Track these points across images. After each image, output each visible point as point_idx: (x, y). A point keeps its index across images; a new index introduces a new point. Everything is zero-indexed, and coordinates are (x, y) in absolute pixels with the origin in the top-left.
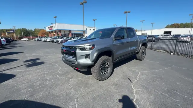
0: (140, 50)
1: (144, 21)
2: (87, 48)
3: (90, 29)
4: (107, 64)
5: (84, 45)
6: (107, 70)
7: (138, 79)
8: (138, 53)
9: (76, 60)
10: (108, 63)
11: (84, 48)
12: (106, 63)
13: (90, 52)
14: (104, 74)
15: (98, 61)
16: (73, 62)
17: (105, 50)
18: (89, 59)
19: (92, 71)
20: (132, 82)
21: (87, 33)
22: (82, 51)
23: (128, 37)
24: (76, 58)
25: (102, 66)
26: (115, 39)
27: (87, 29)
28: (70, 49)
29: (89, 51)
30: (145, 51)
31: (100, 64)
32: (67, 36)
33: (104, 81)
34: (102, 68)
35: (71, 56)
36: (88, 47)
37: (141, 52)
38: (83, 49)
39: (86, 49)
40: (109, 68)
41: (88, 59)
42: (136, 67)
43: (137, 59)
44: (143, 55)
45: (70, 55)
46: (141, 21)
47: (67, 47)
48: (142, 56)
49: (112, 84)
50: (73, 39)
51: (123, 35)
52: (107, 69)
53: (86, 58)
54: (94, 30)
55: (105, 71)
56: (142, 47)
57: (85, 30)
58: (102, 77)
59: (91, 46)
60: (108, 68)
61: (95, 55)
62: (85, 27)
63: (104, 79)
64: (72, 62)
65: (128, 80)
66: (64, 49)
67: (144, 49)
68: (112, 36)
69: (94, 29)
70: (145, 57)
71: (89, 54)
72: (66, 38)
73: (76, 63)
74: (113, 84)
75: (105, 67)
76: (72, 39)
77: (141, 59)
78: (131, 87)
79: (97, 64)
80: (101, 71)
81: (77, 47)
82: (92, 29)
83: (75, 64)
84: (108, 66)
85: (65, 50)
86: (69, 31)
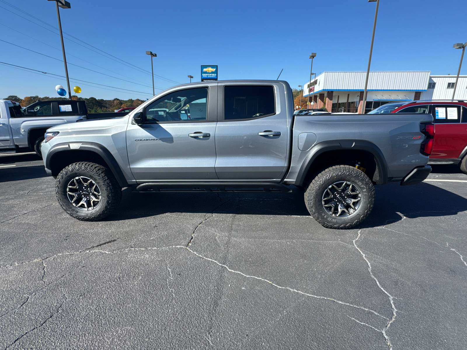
3: (451, 85)
27: (432, 85)
86: (359, 95)
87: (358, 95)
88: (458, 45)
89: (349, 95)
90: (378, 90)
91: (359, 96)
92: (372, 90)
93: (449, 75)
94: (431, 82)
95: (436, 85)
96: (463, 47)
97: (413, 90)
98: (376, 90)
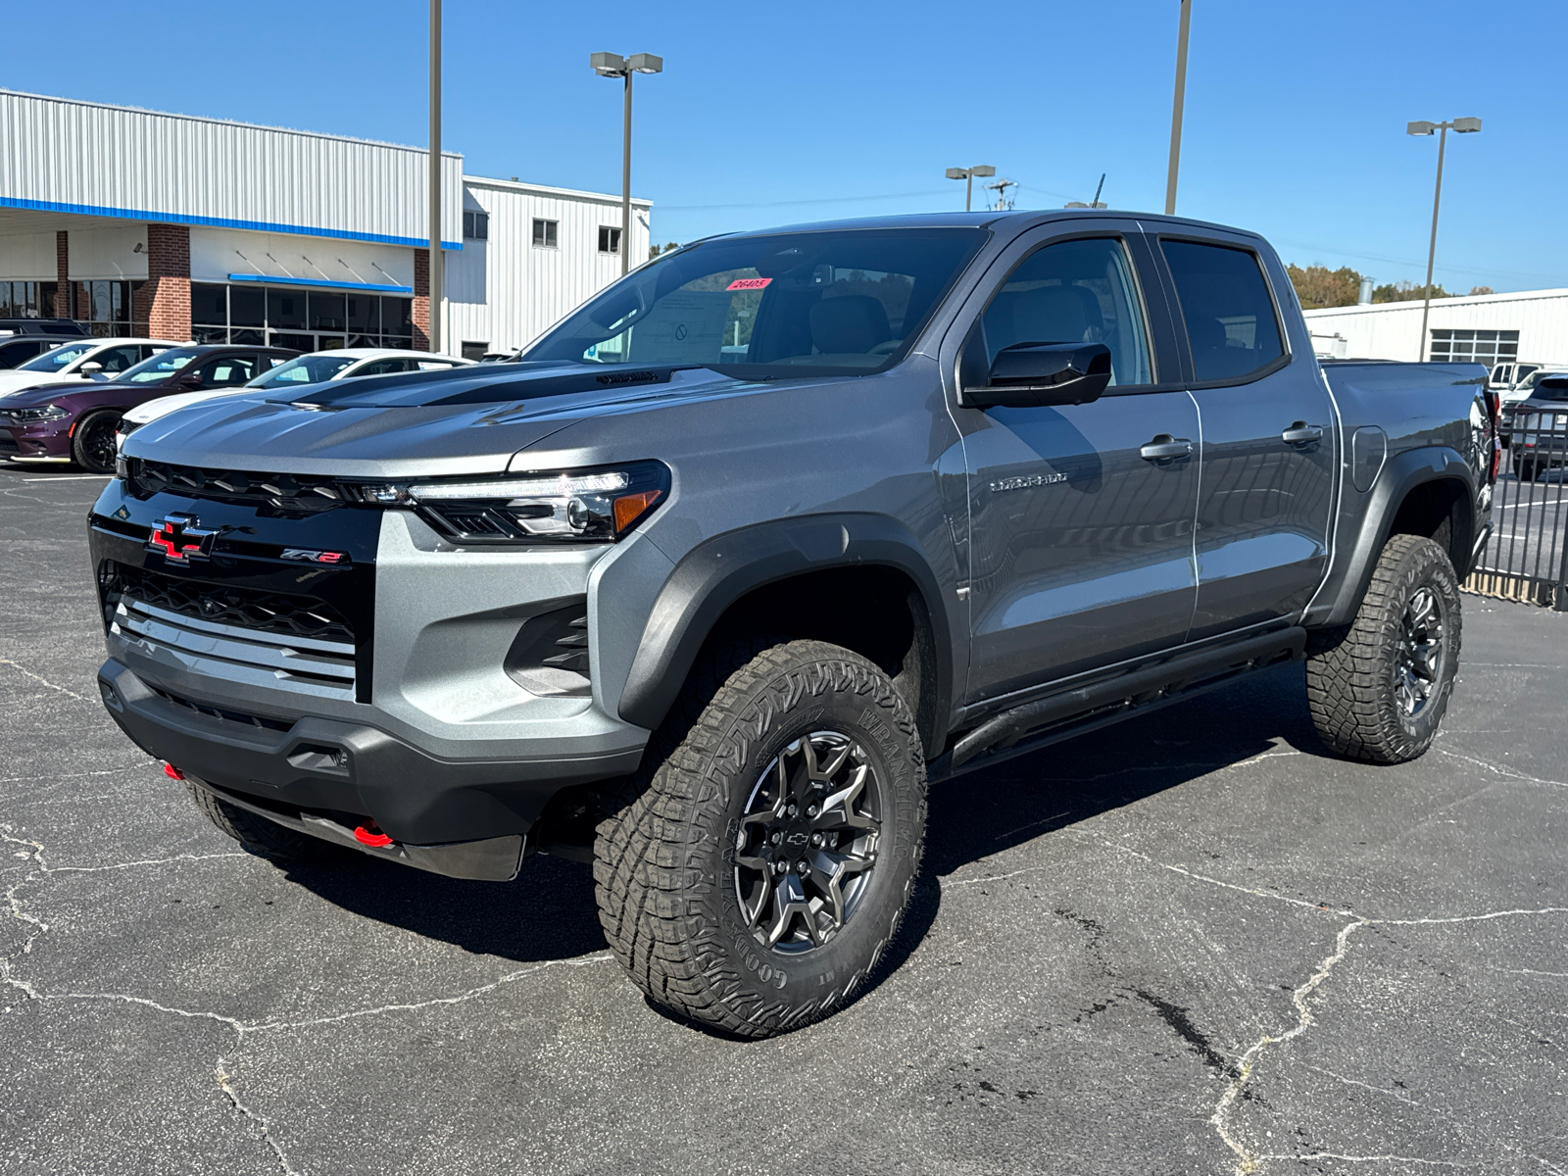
0: (1357, 602)
1: (1467, 127)
2: (544, 511)
3: (545, 232)
4: (842, 778)
5: (495, 463)
6: (837, 870)
7: (1306, 1019)
8: (1329, 635)
9: (365, 695)
10: (850, 764)
11: (502, 503)
12: (823, 752)
13: (597, 573)
14: (786, 937)
15: (711, 716)
16: (307, 731)
17: (815, 556)
18: (576, 680)
19: (600, 872)
20: (1214, 1060)
21: (476, 294)
22: (468, 546)
23: (1172, 378)
24: (364, 661)
25: (760, 804)
26: (972, 402)
27: (476, 224)
28: (266, 510)
29: (577, 556)
30: (1447, 609)
31: (738, 760)
32: (101, 332)
33: (781, 1043)
34: (757, 833)
35: (283, 628)
36: (563, 492)
37: (1374, 620)
38: (484, 528)
39: (532, 526)
40: (873, 842)
41: (549, 678)
42: (1296, 861)
43: (1311, 740)
44: (1420, 672)
45: (259, 621)
46: (1414, 128)
47: (211, 493)
48: (1391, 686)
49: (917, 1078)
50: (237, 380)
51: (1088, 339)
52: (838, 853)
53: (518, 659)
54: (609, 239)
55: (811, 889)
56: (1403, 541)
57: (453, 230)
58: (766, 973)
59: (613, 481)
60: (848, 835)
61: (667, 617)
62: (453, 173)
63: (788, 1016)
64: (283, 725)
65: (1165, 1032)
66: (158, 515)
67: (1426, 582)
68: (919, 352)
69: (613, 218)
70: (1441, 709)
71: (577, 605)
72: (103, 358)
73: (365, 741)
74: (932, 1086)
75: (805, 823)
76: (207, 383)
77: (1379, 734)
78: (1200, 1124)
79: (683, 755)
80: (750, 878)
81: (382, 483)
82: (580, 223)
83: (333, 750)
84: (859, 802)
85: (176, 537)
86: (145, 243)
87: (140, 245)
88: (609, 58)
89: (63, 238)
90: (245, 224)
91: (145, 248)
92: (216, 221)
93: (516, 180)
94: (471, 208)
95: (489, 222)
96: (623, 73)
97: (405, 240)
98: (236, 223)
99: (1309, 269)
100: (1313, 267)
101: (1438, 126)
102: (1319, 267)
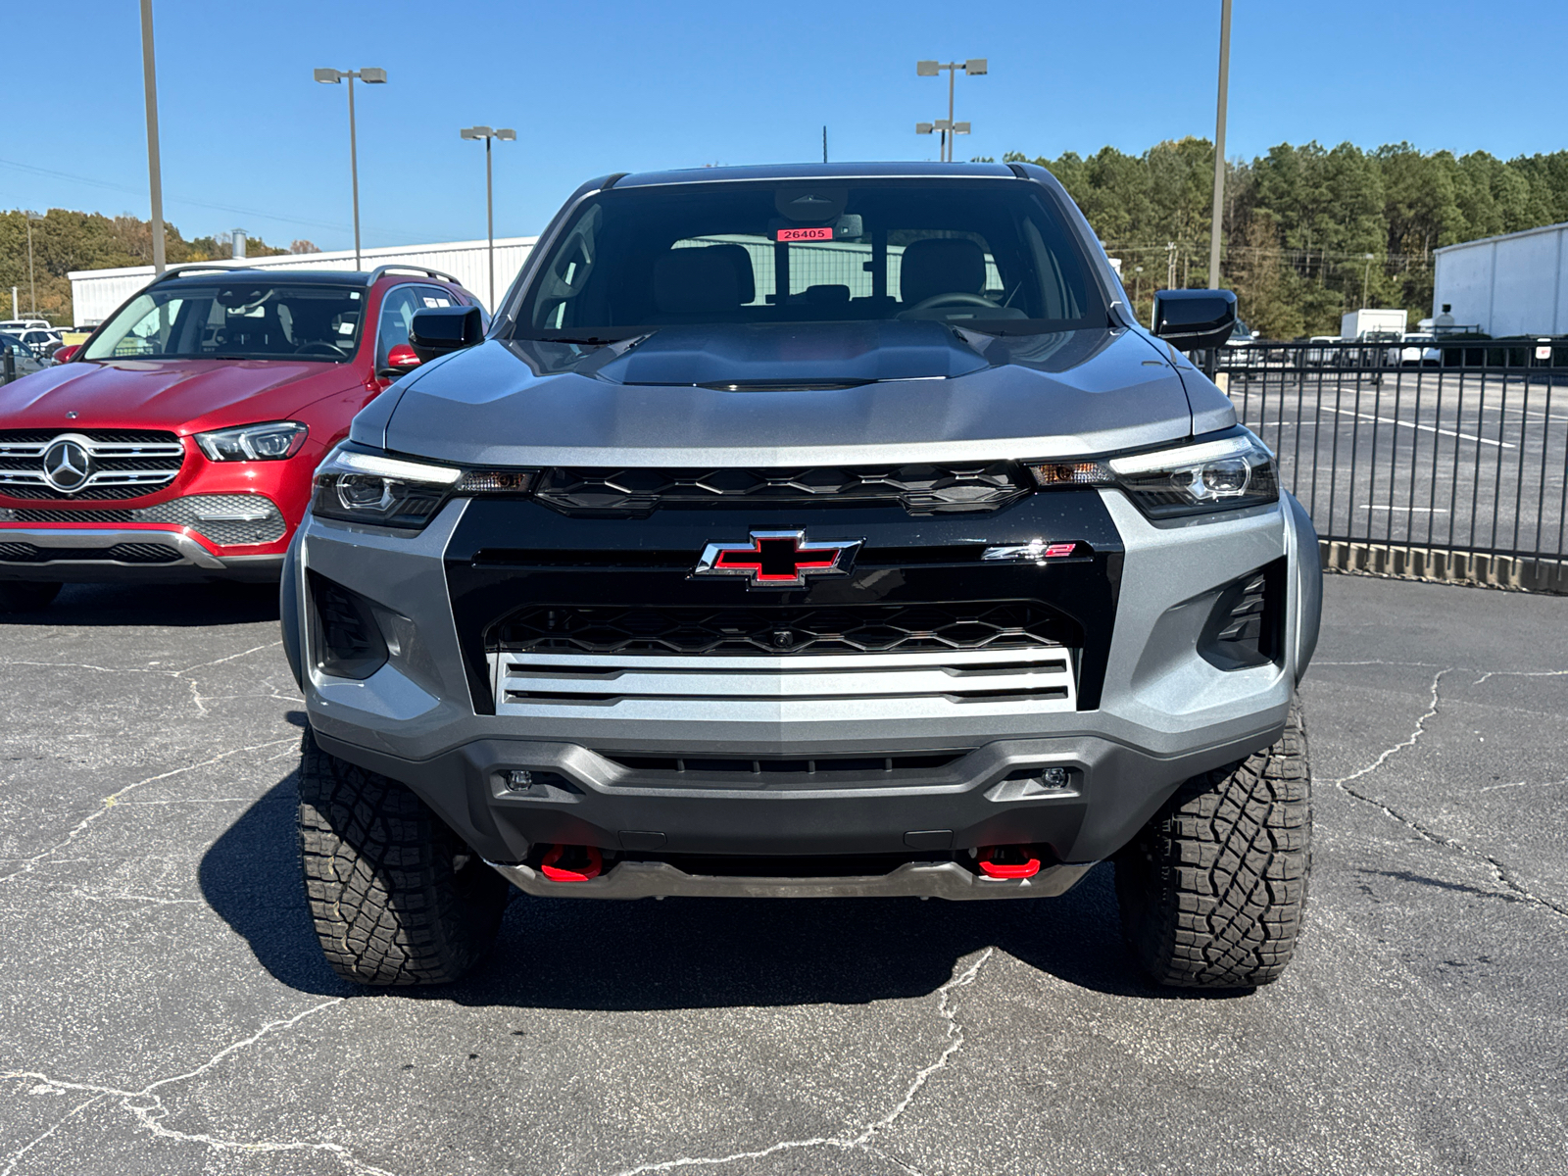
1: (374, 78)
9: (1094, 702)
46: (320, 75)
73: (1093, 752)
99: (118, 218)
100: (122, 217)
101: (344, 75)
102: (128, 217)
